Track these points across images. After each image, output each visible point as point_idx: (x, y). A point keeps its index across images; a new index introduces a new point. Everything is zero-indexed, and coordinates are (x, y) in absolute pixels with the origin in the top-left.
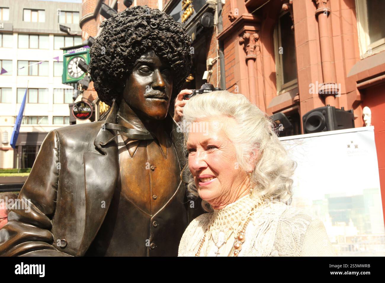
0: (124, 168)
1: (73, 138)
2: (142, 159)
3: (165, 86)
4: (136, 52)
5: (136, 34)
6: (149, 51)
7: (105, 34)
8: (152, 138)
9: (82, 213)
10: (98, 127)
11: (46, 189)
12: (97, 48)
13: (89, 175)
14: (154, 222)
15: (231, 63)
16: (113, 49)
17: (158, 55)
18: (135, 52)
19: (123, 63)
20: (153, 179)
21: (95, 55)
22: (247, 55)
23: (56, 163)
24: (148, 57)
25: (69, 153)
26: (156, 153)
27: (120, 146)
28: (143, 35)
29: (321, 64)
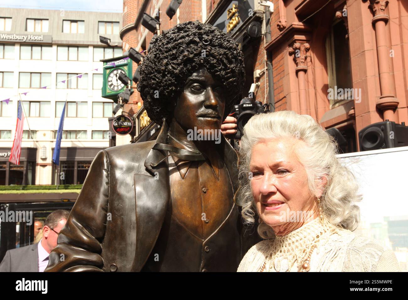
0: (175, 190)
1: (123, 158)
2: (194, 180)
3: (218, 105)
4: (188, 69)
5: (188, 51)
6: (201, 69)
7: (156, 52)
8: (204, 159)
9: (132, 237)
10: (148, 148)
11: (96, 212)
12: (147, 66)
13: (139, 197)
14: (206, 247)
15: (279, 75)
16: (165, 67)
17: (210, 72)
18: (186, 70)
19: (174, 81)
20: (204, 202)
21: (145, 73)
22: (297, 66)
23: (105, 185)
24: (200, 74)
25: (118, 174)
26: (208, 175)
27: (171, 167)
28: (195, 52)
29: (378, 76)
